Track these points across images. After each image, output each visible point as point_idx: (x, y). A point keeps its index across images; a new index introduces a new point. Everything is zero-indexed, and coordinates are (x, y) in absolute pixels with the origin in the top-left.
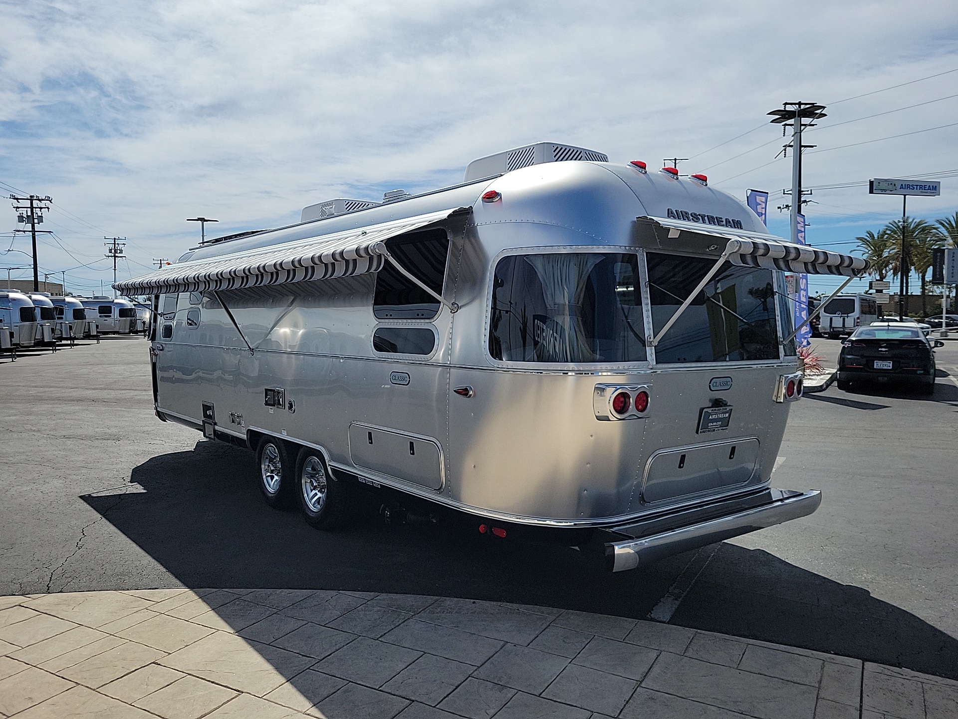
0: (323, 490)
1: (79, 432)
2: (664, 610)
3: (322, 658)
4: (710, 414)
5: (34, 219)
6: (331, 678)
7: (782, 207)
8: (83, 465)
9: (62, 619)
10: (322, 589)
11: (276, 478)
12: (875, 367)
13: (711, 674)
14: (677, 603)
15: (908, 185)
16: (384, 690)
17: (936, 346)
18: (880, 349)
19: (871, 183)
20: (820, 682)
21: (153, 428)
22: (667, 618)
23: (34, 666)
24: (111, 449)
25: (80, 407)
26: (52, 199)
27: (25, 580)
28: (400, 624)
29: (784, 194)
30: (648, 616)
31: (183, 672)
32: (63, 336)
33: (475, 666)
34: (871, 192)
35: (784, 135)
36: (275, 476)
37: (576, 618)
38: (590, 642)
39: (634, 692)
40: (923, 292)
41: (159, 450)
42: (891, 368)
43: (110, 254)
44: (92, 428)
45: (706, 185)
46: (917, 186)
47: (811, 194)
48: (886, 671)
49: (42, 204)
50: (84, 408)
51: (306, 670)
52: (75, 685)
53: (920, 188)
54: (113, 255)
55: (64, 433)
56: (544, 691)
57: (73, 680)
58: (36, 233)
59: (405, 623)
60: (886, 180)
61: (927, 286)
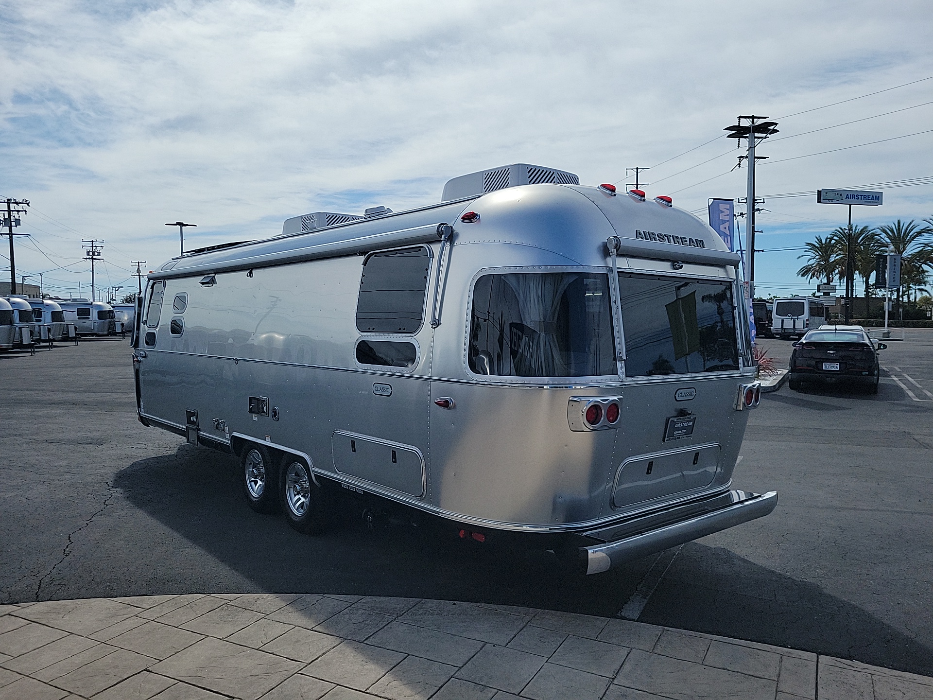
0: (306, 495)
1: (61, 436)
2: (634, 608)
3: (310, 662)
4: (675, 423)
5: (11, 222)
6: (319, 682)
7: (737, 215)
8: (66, 470)
9: (52, 627)
10: (307, 593)
11: (260, 483)
12: (824, 369)
13: (678, 670)
14: (645, 601)
15: (853, 195)
16: (371, 692)
17: (879, 348)
18: (828, 352)
19: (819, 192)
20: (779, 676)
21: (135, 432)
22: (636, 615)
23: (27, 676)
24: (94, 454)
25: (60, 411)
26: (29, 203)
27: (14, 588)
28: (384, 627)
29: (739, 202)
30: (619, 615)
31: (174, 679)
32: (42, 339)
33: (457, 667)
34: (819, 201)
35: (739, 147)
36: (259, 481)
37: (552, 618)
38: (564, 641)
39: (607, 689)
40: (867, 295)
41: (142, 455)
42: (838, 369)
43: (88, 257)
44: (74, 433)
45: (671, 206)
46: (861, 196)
47: (764, 202)
48: (838, 664)
49: (20, 207)
50: (65, 411)
51: (295, 674)
52: (69, 694)
53: (864, 198)
54: (91, 257)
55: (45, 437)
56: (523, 690)
57: (66, 689)
58: (13, 236)
59: (389, 626)
60: (833, 191)
61: (870, 289)
